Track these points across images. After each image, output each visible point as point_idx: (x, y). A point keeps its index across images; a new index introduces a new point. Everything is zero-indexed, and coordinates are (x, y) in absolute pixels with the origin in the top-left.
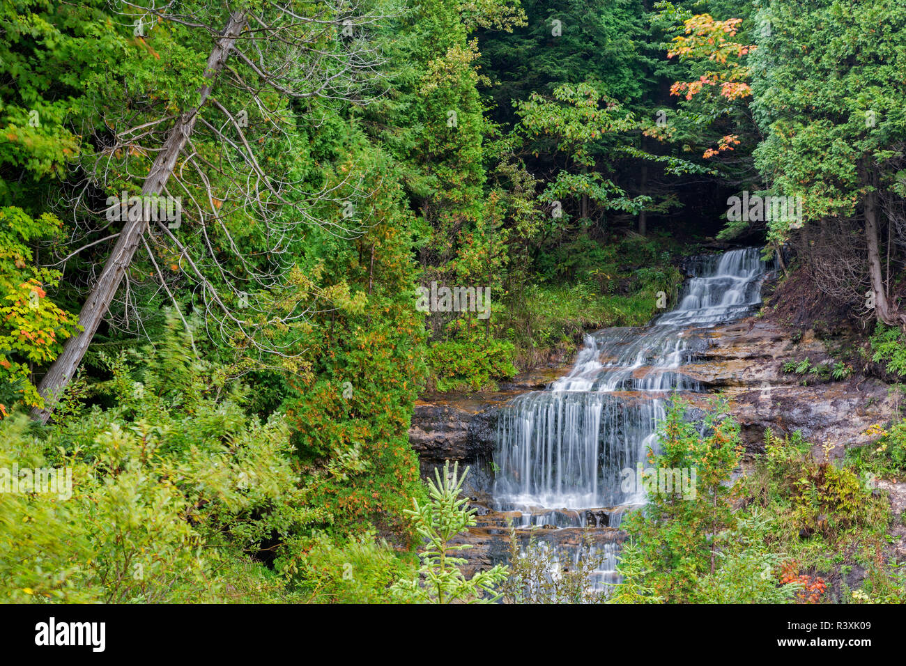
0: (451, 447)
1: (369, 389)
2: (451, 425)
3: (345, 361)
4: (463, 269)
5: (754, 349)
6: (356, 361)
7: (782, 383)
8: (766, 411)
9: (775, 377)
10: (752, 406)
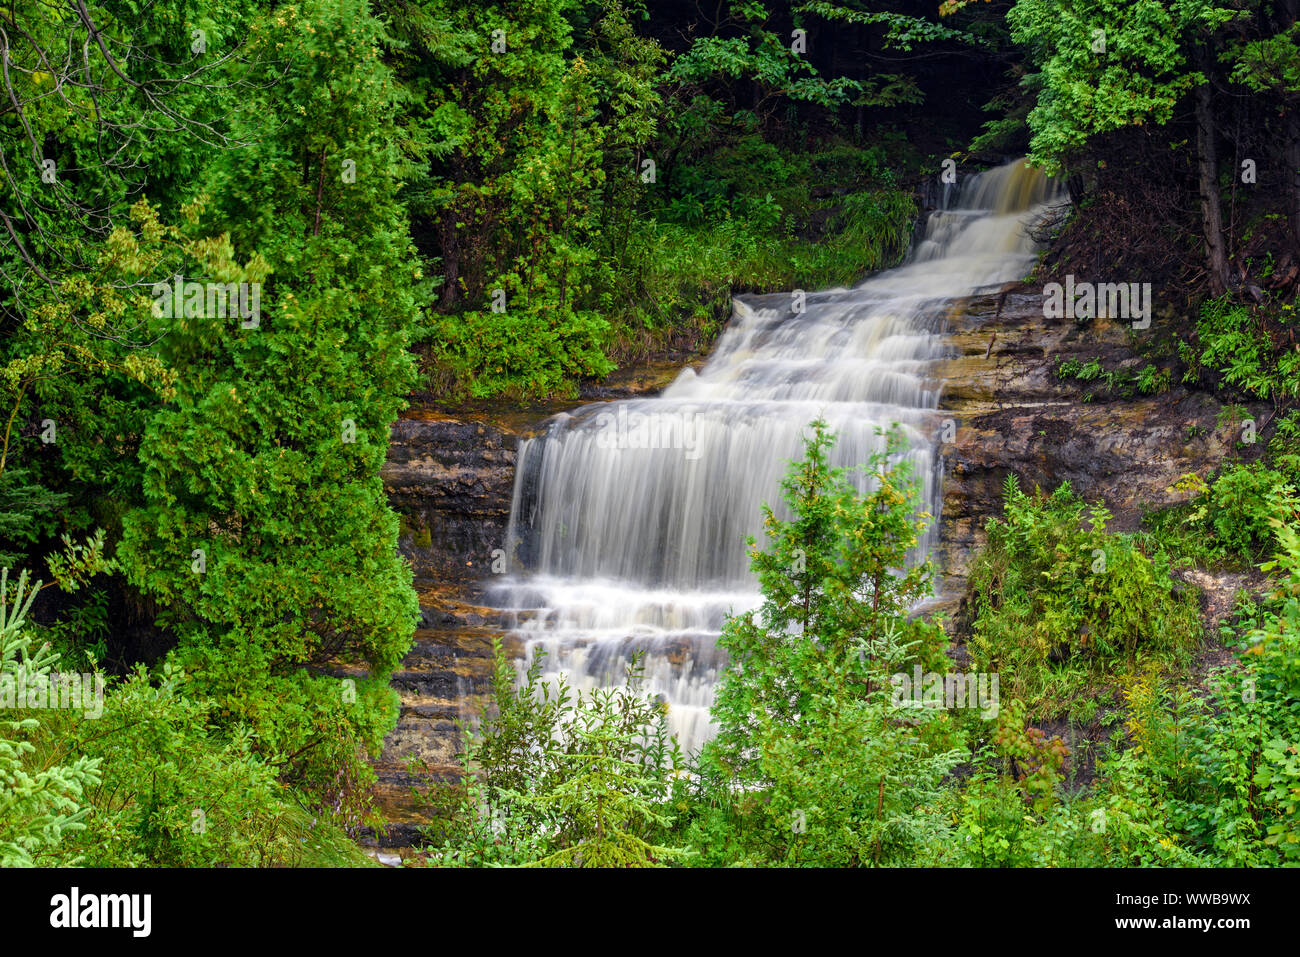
0: (486, 492)
1: (307, 397)
2: (488, 455)
3: (267, 349)
4: (523, 190)
5: (1013, 336)
6: (283, 350)
7: (1056, 397)
8: (1020, 444)
9: (1041, 385)
10: (1000, 436)
